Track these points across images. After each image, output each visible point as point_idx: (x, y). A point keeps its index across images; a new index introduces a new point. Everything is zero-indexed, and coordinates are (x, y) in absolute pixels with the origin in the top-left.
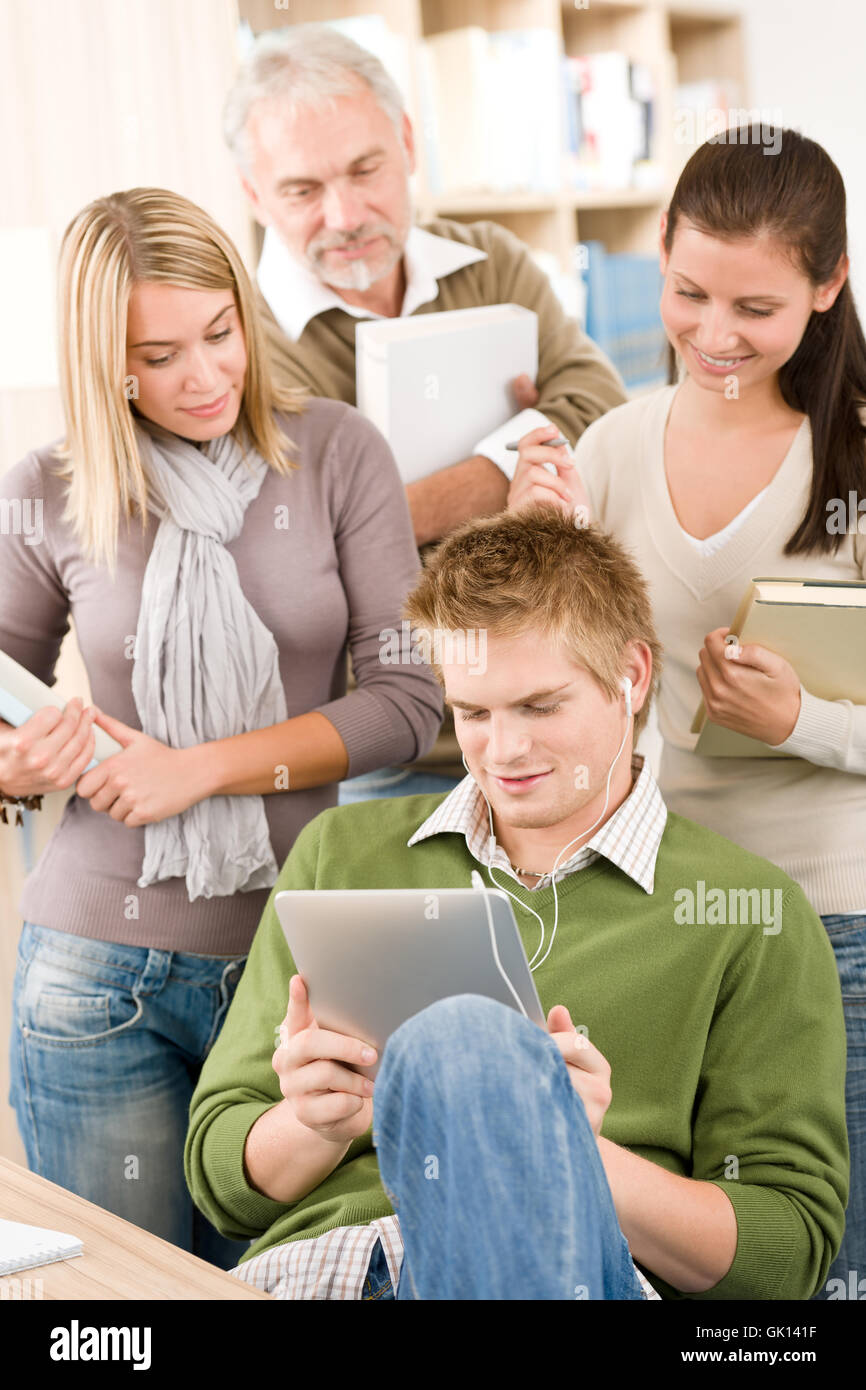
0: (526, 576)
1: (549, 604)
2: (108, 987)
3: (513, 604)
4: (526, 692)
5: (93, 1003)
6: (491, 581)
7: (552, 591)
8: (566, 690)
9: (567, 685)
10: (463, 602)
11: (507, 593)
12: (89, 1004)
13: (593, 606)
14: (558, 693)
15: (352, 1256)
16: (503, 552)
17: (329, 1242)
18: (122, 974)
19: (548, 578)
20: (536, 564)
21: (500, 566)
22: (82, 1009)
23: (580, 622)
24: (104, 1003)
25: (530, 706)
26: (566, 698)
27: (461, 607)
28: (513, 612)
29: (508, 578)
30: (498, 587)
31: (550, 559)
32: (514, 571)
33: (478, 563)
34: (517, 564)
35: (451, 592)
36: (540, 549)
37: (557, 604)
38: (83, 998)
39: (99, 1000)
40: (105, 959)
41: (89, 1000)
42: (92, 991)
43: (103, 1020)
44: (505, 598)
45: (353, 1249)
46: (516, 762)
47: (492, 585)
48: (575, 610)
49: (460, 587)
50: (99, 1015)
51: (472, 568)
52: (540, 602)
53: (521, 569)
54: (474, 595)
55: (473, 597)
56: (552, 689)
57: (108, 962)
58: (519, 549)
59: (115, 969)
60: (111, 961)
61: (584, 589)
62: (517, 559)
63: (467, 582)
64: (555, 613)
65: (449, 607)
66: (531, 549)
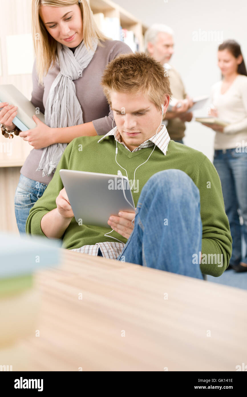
0: (139, 76)
1: (145, 84)
2: (30, 192)
3: (135, 84)
4: (137, 109)
5: (26, 196)
6: (129, 77)
7: (146, 80)
8: (149, 109)
9: (149, 107)
10: (121, 83)
11: (133, 81)
12: (25, 196)
13: (157, 85)
14: (146, 110)
15: (92, 251)
16: (132, 68)
17: (85, 248)
18: (35, 191)
19: (145, 76)
20: (141, 71)
21: (131, 72)
22: (24, 198)
23: (153, 89)
24: (29, 196)
25: (139, 113)
26: (147, 111)
27: (120, 85)
28: (135, 86)
29: (134, 76)
30: (131, 79)
31: (146, 71)
32: (136, 74)
33: (125, 71)
34: (136, 72)
35: (117, 80)
36: (142, 67)
37: (147, 84)
38: (24, 195)
39: (28, 195)
40: (30, 186)
41: (26, 195)
42: (26, 193)
43: (29, 200)
44: (133, 82)
45: (92, 249)
46: (132, 129)
47: (129, 78)
48: (152, 86)
49: (120, 78)
50: (28, 199)
51: (123, 73)
52: (143, 84)
53: (137, 73)
54: (124, 81)
55: (124, 82)
56: (145, 108)
57: (31, 187)
58: (137, 67)
59: (33, 189)
60: (32, 187)
61: (155, 80)
62: (136, 70)
63: (122, 78)
64: (147, 86)
65: (117, 85)
66: (140, 67)
